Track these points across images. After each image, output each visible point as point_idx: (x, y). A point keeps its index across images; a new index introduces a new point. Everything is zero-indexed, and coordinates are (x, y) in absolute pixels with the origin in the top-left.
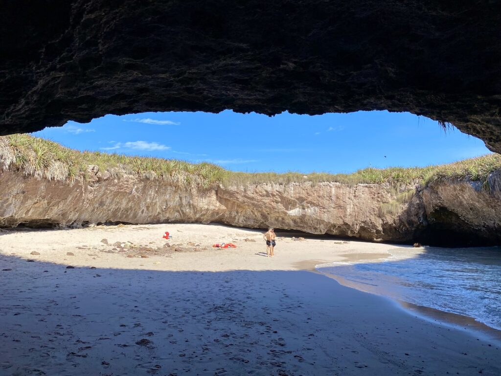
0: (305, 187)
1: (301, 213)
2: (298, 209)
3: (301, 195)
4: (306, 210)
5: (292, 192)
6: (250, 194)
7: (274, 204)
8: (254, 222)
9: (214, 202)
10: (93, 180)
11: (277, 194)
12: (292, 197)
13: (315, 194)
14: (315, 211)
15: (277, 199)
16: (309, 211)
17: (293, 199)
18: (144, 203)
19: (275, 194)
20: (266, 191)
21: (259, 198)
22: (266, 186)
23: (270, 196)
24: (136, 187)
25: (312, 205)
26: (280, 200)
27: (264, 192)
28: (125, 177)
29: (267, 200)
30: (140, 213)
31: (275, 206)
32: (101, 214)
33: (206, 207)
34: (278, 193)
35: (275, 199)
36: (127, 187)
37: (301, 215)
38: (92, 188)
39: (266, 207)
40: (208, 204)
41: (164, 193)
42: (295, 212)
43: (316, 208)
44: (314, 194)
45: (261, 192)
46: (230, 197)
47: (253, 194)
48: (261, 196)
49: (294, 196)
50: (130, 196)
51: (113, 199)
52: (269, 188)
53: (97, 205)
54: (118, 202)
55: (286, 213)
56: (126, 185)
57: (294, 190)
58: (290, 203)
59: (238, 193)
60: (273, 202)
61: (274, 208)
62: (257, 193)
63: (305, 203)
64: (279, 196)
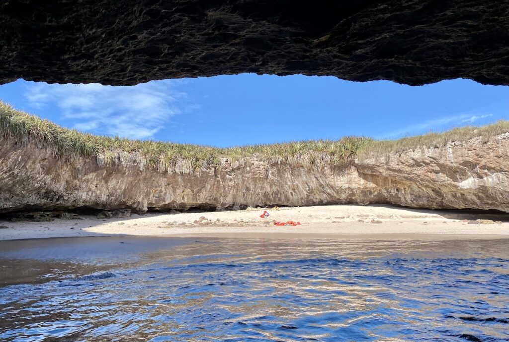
0: (471, 146)
1: (476, 184)
2: (472, 178)
3: (467, 159)
4: (485, 178)
5: (451, 156)
6: (393, 165)
7: (433, 176)
8: (428, 201)
9: (356, 180)
10: (229, 170)
11: (431, 162)
12: (452, 163)
13: (492, 154)
14: (499, 180)
15: (434, 168)
16: (490, 180)
17: (455, 165)
18: (287, 186)
19: (427, 161)
20: (413, 159)
21: (408, 169)
22: (412, 153)
23: (421, 165)
24: (270, 172)
25: (492, 170)
26: (438, 168)
27: (412, 161)
28: (255, 164)
29: (419, 171)
30: (291, 196)
31: (434, 177)
32: (253, 198)
33: (347, 186)
34: (432, 160)
35: (431, 168)
36: (259, 173)
37: (477, 187)
38: (231, 177)
39: (422, 180)
40: (350, 182)
41: (299, 175)
42: (468, 183)
43: (500, 175)
44: (488, 154)
45: (407, 162)
46: (373, 172)
47: (398, 165)
48: (408, 166)
49: (456, 160)
50: (268, 180)
51: (255, 185)
52: (417, 155)
53: (244, 191)
54: (261, 187)
55: (456, 186)
56: (258, 172)
57: (453, 153)
58: (455, 172)
59: (378, 166)
60: (431, 172)
61: (434, 181)
62: (403, 163)
63: (478, 169)
64: (435, 163)
